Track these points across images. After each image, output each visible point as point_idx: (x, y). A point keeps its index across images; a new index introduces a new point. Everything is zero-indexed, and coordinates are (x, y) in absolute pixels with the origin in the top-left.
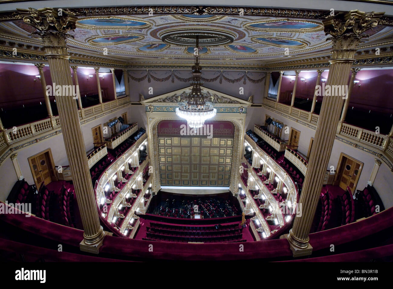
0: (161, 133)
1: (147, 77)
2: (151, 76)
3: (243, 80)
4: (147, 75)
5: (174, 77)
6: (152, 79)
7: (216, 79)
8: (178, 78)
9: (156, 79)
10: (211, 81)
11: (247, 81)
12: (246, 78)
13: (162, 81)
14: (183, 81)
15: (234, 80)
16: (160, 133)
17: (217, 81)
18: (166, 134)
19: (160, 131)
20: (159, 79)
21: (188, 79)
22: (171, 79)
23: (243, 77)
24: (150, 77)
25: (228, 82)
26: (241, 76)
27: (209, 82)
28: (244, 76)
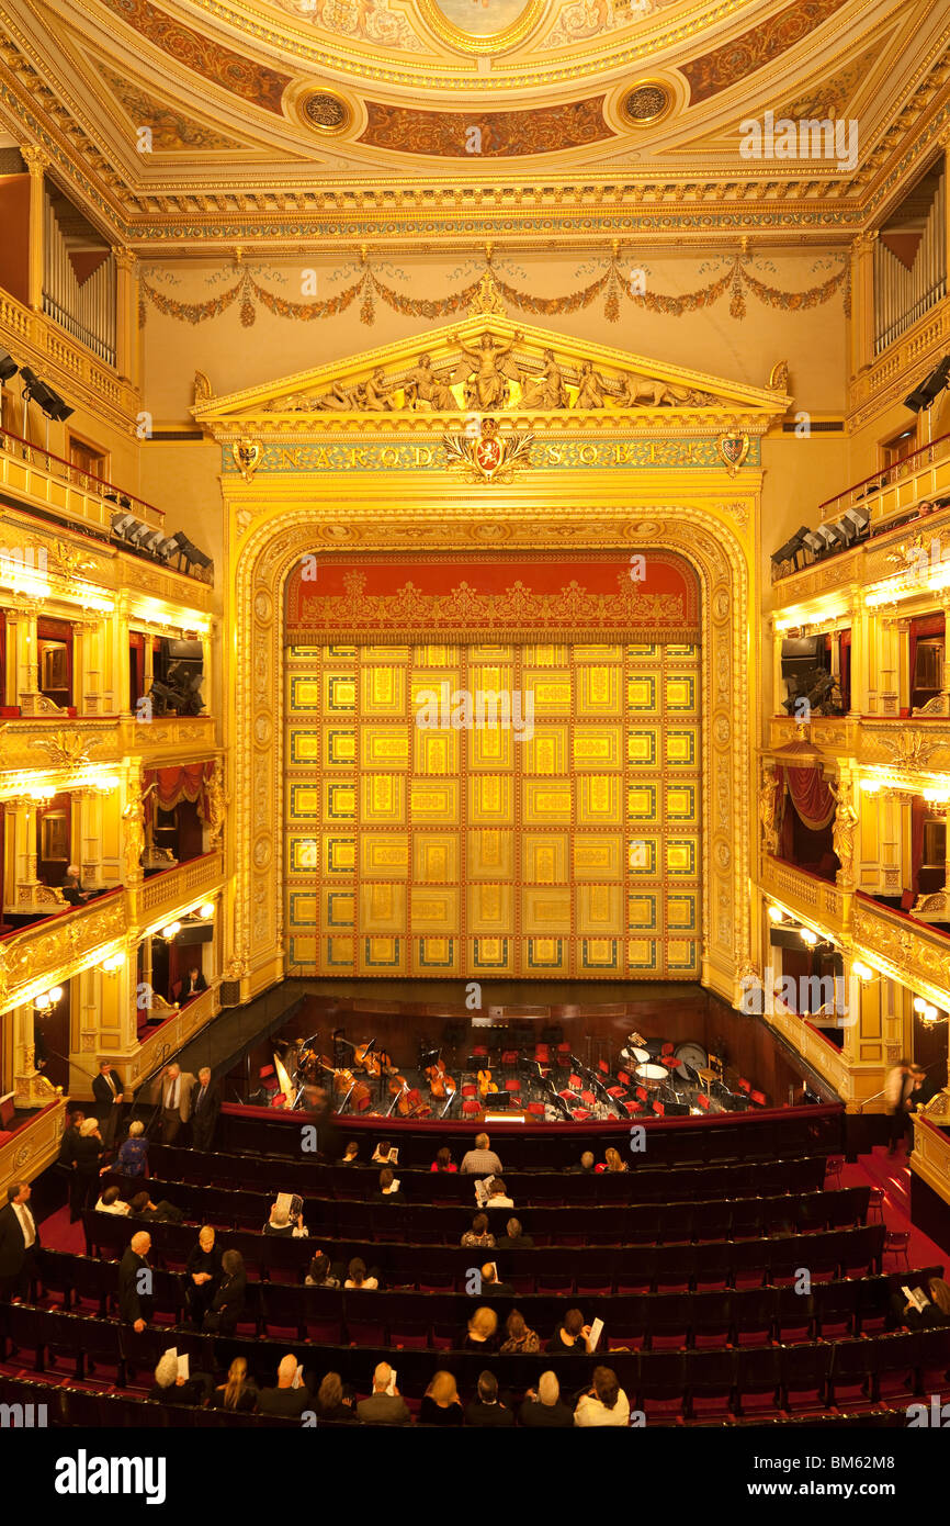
0: (304, 626)
1: (240, 295)
2: (262, 293)
3: (726, 298)
4: (236, 290)
5: (375, 295)
6: (261, 310)
7: (586, 297)
8: (395, 300)
9: (285, 305)
10: (559, 309)
11: (751, 300)
12: (745, 284)
13: (315, 315)
14: (421, 313)
15: (683, 298)
16: (296, 626)
17: (590, 306)
18: (330, 631)
19: (301, 615)
20: (297, 307)
21: (444, 303)
22: (357, 303)
23: (725, 281)
24: (253, 297)
25: (649, 308)
26: (715, 279)
27: (552, 313)
28: (731, 274)
